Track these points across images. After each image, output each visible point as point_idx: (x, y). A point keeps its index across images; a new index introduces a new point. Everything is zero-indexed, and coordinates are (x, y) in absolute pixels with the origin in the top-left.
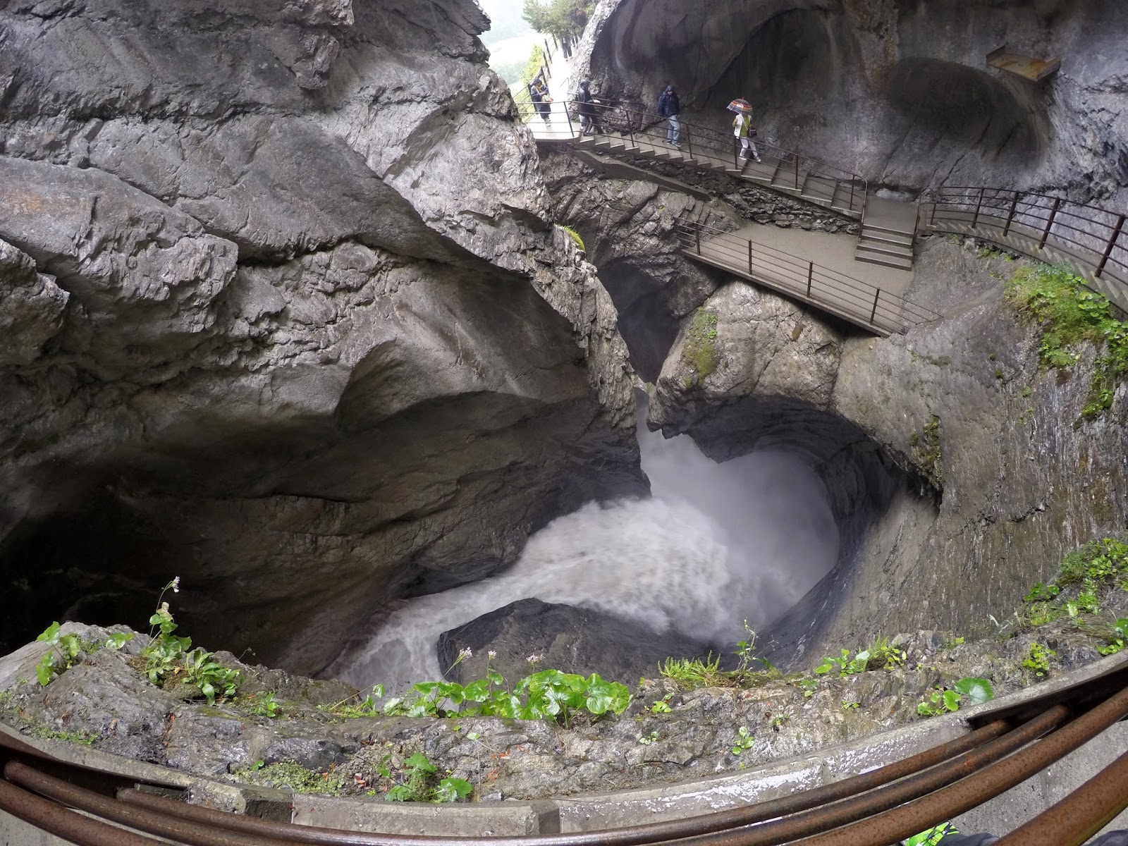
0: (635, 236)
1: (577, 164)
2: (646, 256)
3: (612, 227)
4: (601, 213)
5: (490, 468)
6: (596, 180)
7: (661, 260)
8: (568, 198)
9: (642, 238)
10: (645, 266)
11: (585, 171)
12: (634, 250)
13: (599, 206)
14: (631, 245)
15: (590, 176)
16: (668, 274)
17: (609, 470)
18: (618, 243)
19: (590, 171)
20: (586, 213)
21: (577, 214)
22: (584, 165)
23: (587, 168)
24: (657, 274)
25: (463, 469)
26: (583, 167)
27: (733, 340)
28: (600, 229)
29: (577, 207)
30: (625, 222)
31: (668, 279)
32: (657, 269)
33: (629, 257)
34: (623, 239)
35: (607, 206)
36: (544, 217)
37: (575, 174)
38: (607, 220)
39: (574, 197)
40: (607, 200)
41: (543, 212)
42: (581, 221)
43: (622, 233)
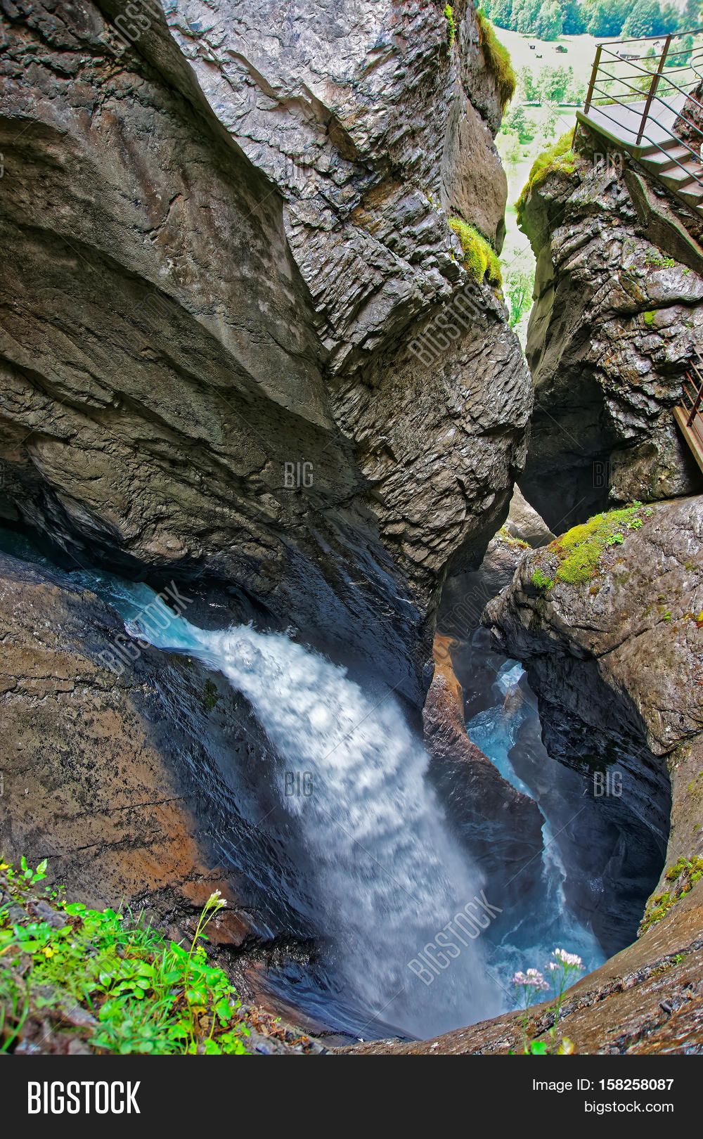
0: (624, 343)
1: (619, 192)
2: (618, 380)
3: (605, 311)
4: (604, 282)
5: (167, 417)
6: (631, 232)
7: (635, 399)
8: (581, 237)
9: (631, 352)
10: (613, 396)
11: (624, 210)
12: (611, 364)
13: (607, 270)
14: (613, 352)
15: (627, 221)
16: (633, 427)
17: (366, 599)
18: (600, 341)
19: (631, 213)
20: (587, 271)
21: (577, 267)
22: (627, 199)
23: (629, 207)
24: (621, 417)
25: (128, 385)
26: (624, 203)
27: (630, 566)
28: (589, 306)
29: (582, 256)
30: (625, 316)
31: (629, 434)
32: (625, 412)
33: (601, 370)
34: (608, 338)
35: (616, 278)
36: (361, 142)
37: (605, 206)
38: (606, 296)
39: (587, 241)
40: (620, 268)
41: (365, 136)
42: (576, 281)
43: (612, 328)
